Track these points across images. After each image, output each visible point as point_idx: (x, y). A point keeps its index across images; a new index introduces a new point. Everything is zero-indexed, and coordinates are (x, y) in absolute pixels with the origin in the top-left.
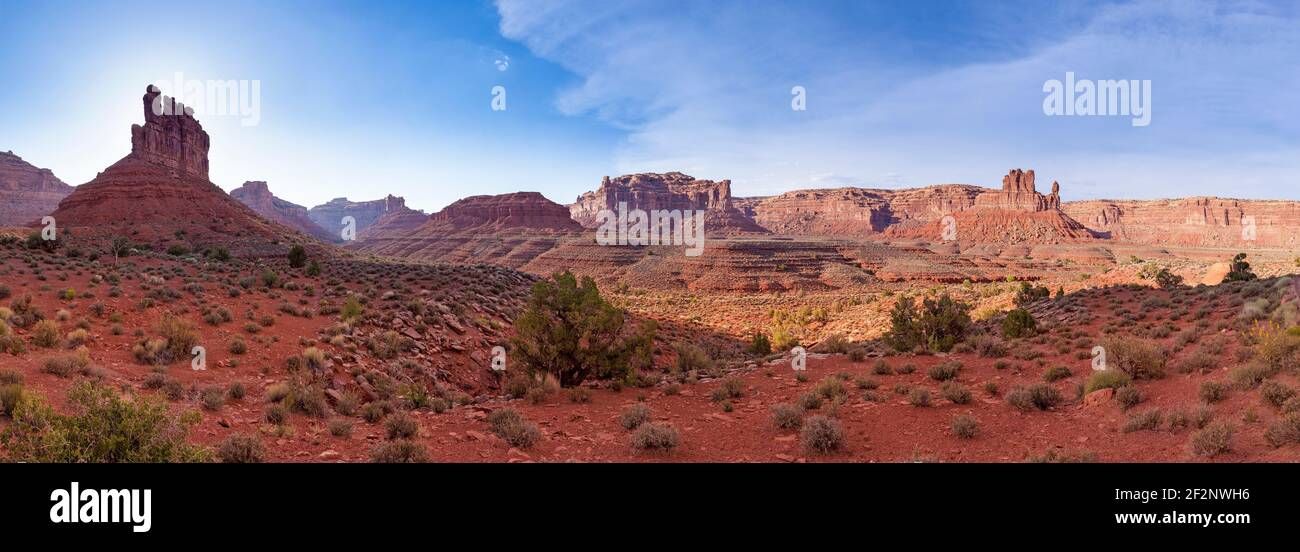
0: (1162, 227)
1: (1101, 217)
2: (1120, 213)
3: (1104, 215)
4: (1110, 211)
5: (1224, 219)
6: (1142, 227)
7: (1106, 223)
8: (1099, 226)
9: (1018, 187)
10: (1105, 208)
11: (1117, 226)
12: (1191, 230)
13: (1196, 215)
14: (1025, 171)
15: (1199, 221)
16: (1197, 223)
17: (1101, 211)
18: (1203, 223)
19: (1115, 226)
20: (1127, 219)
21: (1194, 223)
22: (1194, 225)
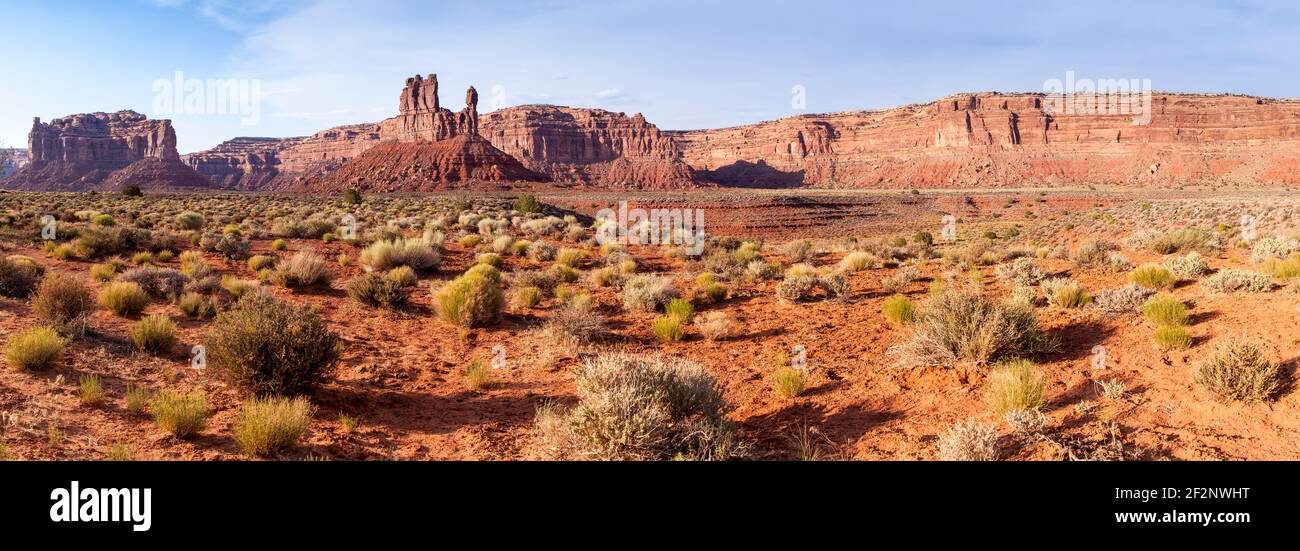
0: (896, 155)
1: (795, 145)
2: (832, 134)
3: (801, 140)
4: (812, 133)
5: (1007, 132)
6: (866, 158)
7: (805, 154)
8: (791, 159)
9: (416, 104)
10: (802, 128)
11: (824, 160)
12: (945, 156)
13: (952, 128)
14: (425, 77)
15: (958, 138)
16: (954, 144)
17: (796, 133)
18: (965, 142)
19: (821, 159)
20: (844, 146)
21: (950, 143)
22: (948, 147)
